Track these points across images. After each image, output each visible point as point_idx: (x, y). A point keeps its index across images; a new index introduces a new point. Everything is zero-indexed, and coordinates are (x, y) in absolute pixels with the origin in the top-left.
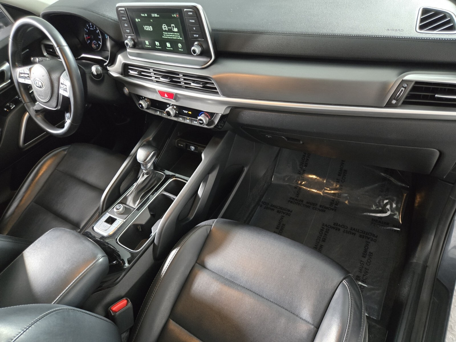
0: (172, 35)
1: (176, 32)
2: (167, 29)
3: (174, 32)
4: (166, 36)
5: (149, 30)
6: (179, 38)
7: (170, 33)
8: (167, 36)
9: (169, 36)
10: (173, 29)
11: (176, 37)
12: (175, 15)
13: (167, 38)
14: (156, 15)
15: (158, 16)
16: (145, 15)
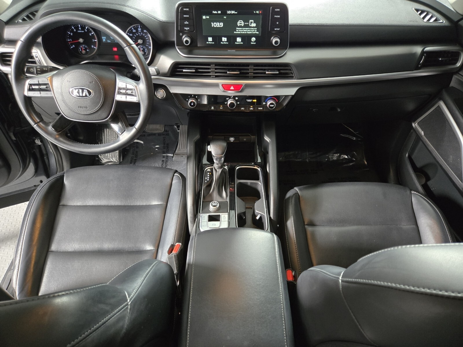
0: (247, 30)
1: (253, 27)
2: (243, 25)
3: (251, 27)
4: (238, 31)
5: (219, 26)
6: (256, 32)
7: (245, 29)
8: (240, 31)
9: (242, 32)
10: (251, 25)
11: (252, 32)
12: (258, 12)
13: (239, 33)
14: (233, 12)
15: (236, 13)
16: (217, 12)
